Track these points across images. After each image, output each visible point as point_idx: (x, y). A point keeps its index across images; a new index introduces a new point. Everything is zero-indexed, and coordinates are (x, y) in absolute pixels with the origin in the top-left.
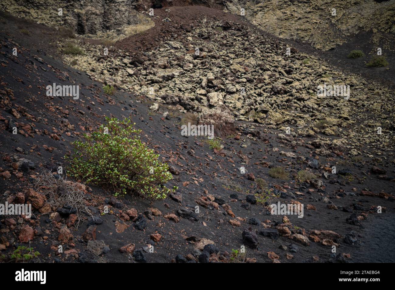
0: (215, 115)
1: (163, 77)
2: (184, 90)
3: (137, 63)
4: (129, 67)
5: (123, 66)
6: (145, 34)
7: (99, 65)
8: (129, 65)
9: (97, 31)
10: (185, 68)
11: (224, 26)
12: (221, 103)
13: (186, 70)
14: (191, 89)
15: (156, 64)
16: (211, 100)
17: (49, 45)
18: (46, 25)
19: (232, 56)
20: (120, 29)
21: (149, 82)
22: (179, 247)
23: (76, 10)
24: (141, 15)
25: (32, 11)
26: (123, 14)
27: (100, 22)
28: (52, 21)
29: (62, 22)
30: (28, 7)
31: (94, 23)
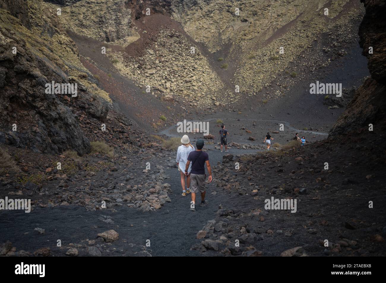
0: (168, 97)
1: (150, 74)
3: (140, 67)
5: (135, 69)
8: (137, 69)
9: (115, 40)
11: (171, 35)
13: (157, 70)
15: (146, 68)
16: (166, 86)
18: (92, 38)
19: (174, 59)
20: (124, 39)
23: (104, 29)
24: (133, 31)
25: (84, 30)
26: (125, 31)
27: (116, 36)
28: (94, 35)
29: (99, 36)
30: (82, 28)
31: (113, 36)
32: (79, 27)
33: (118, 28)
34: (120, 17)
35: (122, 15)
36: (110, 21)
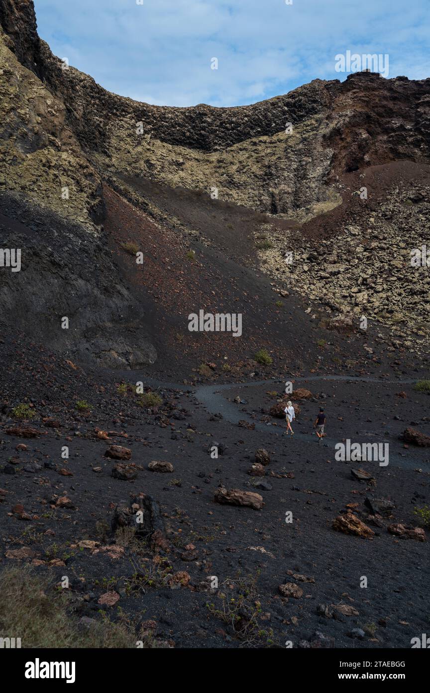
0: (340, 320)
1: (331, 273)
2: (343, 286)
3: (313, 259)
4: (306, 263)
5: (301, 262)
8: (306, 261)
9: (288, 209)
11: (415, 198)
13: (352, 265)
14: (348, 286)
15: (328, 260)
16: (357, 299)
18: (245, 206)
19: (403, 245)
20: (309, 207)
23: (270, 189)
24: (330, 191)
25: (233, 192)
26: (314, 191)
27: (292, 201)
28: (250, 202)
29: (258, 203)
30: (230, 188)
31: (286, 202)
32: (225, 187)
33: (299, 185)
34: (306, 164)
35: (313, 160)
36: (286, 174)
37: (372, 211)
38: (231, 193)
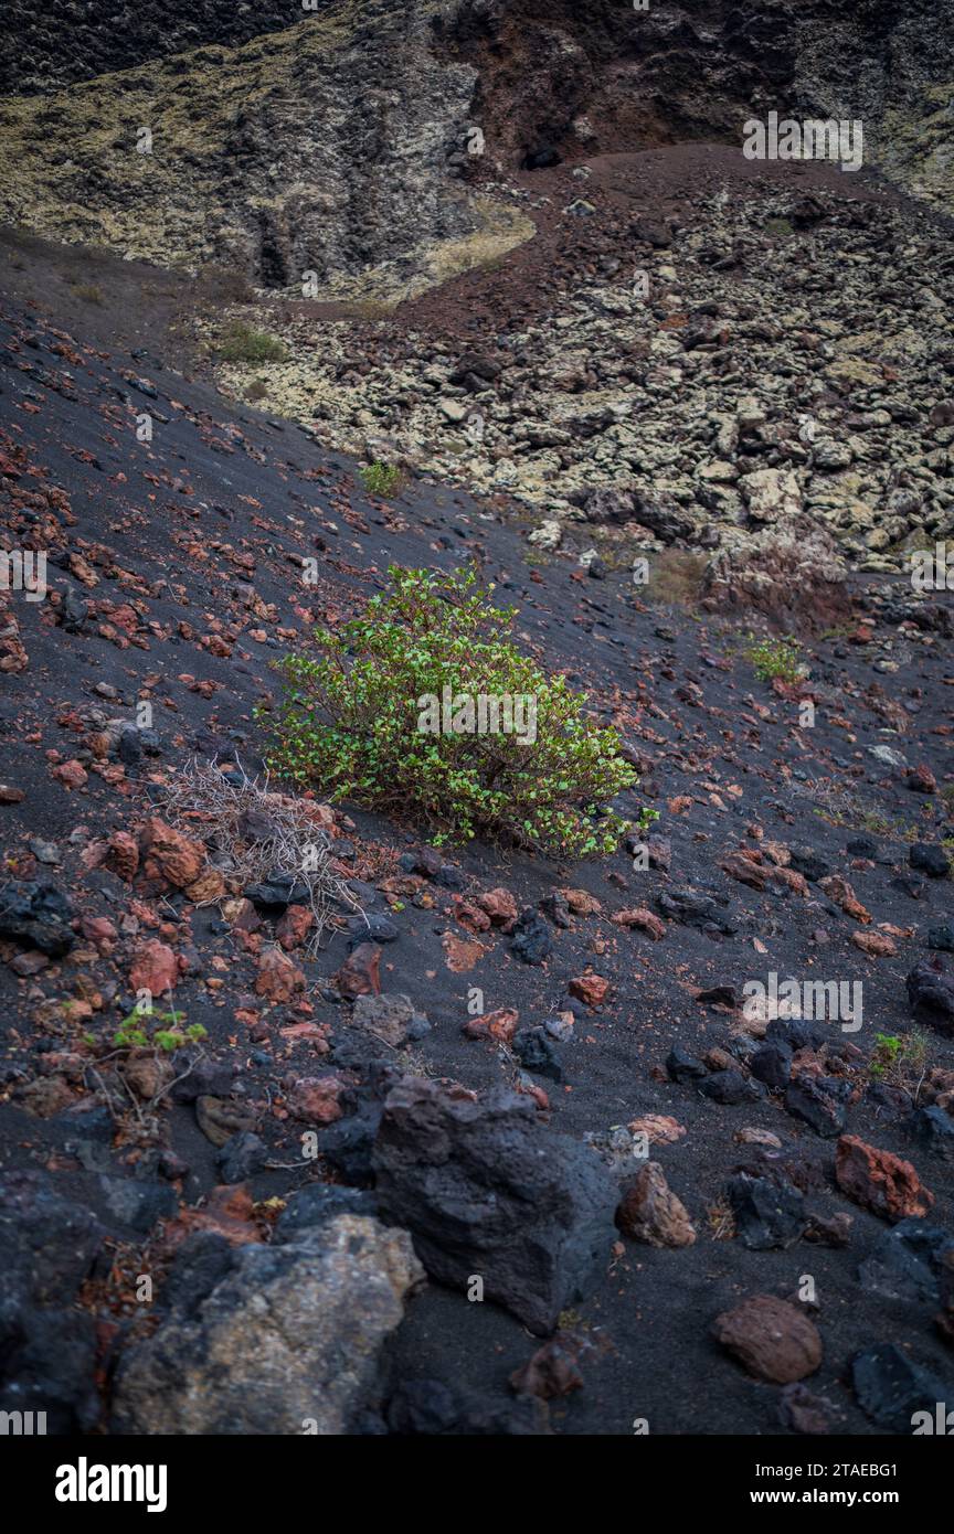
1: (574, 424)
2: (651, 466)
3: (475, 378)
4: (448, 395)
5: (427, 394)
6: (502, 266)
7: (343, 394)
8: (446, 387)
9: (329, 269)
10: (654, 386)
11: (798, 212)
12: (792, 509)
13: (656, 393)
14: (675, 463)
15: (546, 377)
17: (168, 333)
18: (156, 262)
19: (833, 327)
20: (408, 255)
21: (521, 445)
22: (675, 1023)
23: (252, 201)
24: (481, 202)
25: (107, 218)
26: (421, 199)
27: (340, 238)
28: (173, 249)
29: (209, 250)
30: (91, 205)
31: (318, 241)
32: (67, 197)
33: (362, 179)
34: (383, 110)
35: (404, 99)
36: (307, 145)
37: (658, 246)
38: (92, 217)
